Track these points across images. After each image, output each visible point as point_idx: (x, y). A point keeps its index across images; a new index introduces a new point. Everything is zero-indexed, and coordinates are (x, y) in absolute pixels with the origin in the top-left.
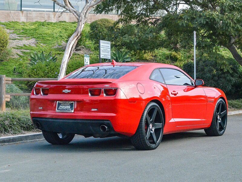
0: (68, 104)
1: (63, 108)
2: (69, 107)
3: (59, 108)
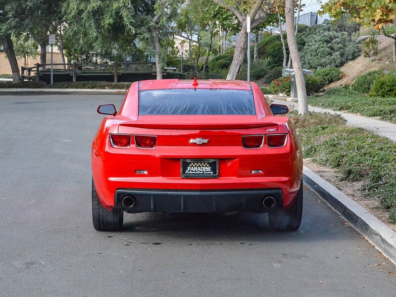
0: (206, 164)
1: (196, 171)
2: (209, 169)
3: (187, 172)
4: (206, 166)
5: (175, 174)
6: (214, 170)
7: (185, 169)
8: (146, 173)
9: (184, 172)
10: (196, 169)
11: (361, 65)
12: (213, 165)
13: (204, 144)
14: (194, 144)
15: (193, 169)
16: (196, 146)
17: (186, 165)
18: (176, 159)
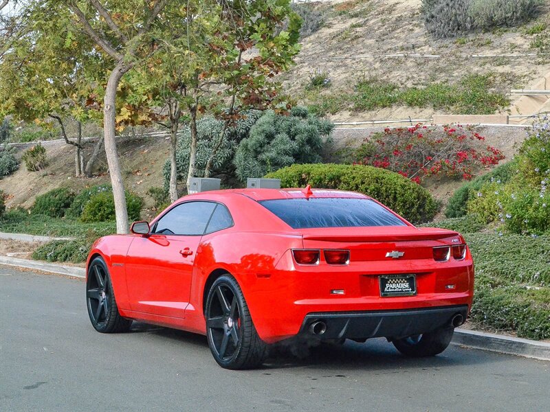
0: (404, 280)
1: (395, 289)
2: (407, 285)
3: (386, 290)
4: (404, 282)
5: (374, 293)
6: (411, 286)
7: (383, 287)
8: (342, 293)
9: (383, 291)
10: (394, 286)
11: (25, 182)
12: (410, 281)
13: (400, 258)
14: (390, 258)
15: (391, 287)
16: (392, 261)
17: (384, 282)
18: (375, 275)
